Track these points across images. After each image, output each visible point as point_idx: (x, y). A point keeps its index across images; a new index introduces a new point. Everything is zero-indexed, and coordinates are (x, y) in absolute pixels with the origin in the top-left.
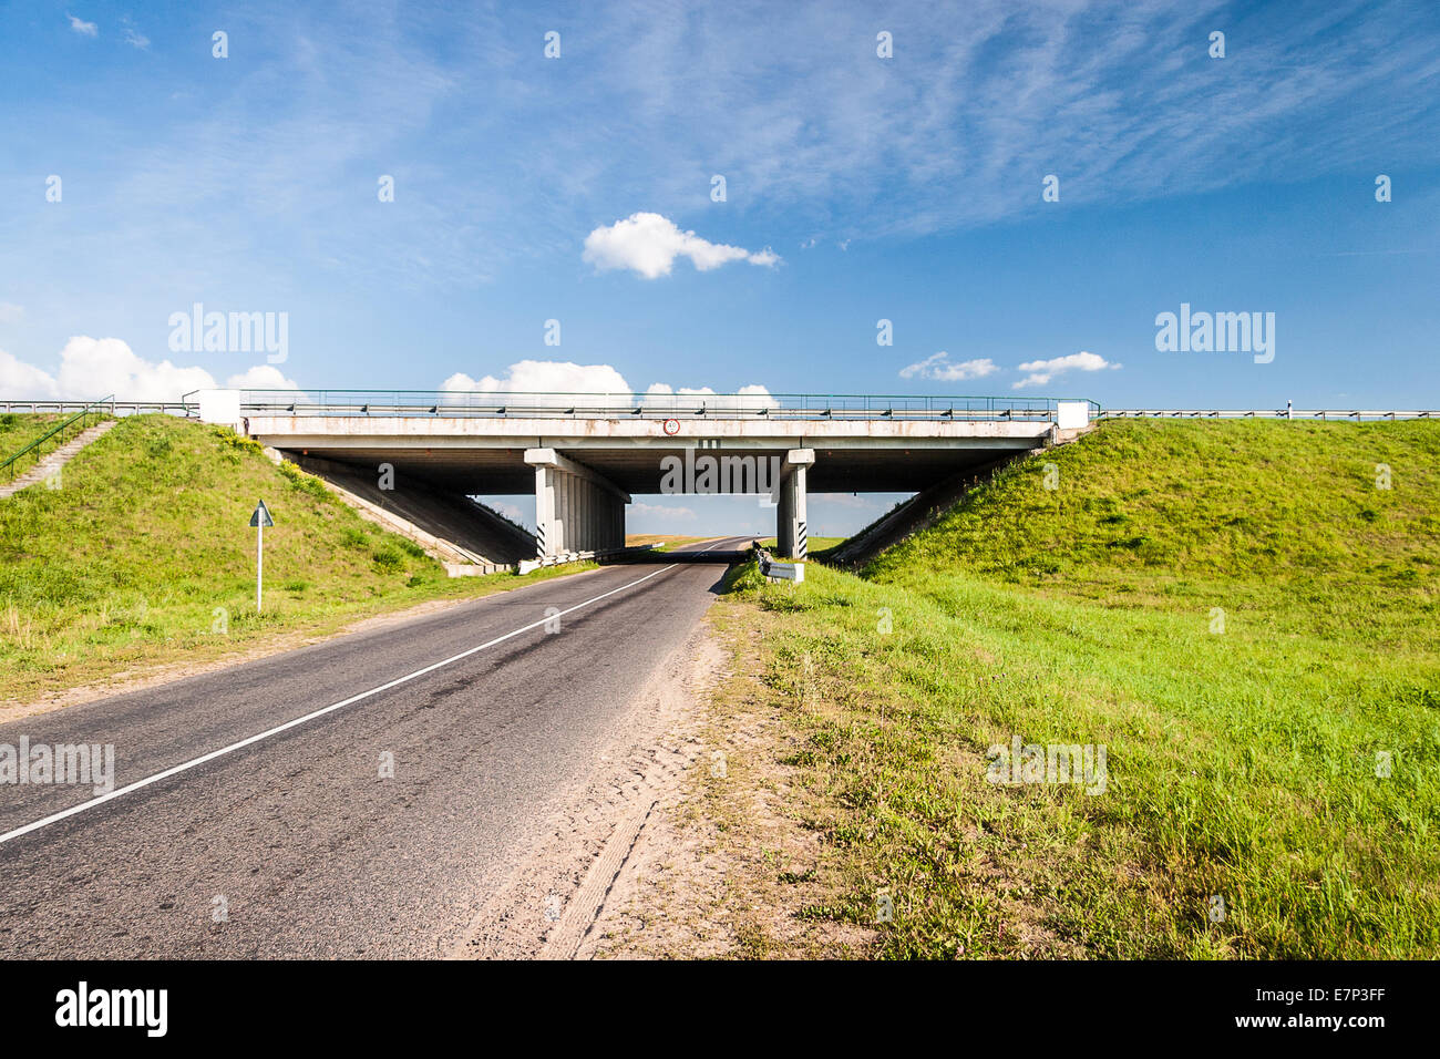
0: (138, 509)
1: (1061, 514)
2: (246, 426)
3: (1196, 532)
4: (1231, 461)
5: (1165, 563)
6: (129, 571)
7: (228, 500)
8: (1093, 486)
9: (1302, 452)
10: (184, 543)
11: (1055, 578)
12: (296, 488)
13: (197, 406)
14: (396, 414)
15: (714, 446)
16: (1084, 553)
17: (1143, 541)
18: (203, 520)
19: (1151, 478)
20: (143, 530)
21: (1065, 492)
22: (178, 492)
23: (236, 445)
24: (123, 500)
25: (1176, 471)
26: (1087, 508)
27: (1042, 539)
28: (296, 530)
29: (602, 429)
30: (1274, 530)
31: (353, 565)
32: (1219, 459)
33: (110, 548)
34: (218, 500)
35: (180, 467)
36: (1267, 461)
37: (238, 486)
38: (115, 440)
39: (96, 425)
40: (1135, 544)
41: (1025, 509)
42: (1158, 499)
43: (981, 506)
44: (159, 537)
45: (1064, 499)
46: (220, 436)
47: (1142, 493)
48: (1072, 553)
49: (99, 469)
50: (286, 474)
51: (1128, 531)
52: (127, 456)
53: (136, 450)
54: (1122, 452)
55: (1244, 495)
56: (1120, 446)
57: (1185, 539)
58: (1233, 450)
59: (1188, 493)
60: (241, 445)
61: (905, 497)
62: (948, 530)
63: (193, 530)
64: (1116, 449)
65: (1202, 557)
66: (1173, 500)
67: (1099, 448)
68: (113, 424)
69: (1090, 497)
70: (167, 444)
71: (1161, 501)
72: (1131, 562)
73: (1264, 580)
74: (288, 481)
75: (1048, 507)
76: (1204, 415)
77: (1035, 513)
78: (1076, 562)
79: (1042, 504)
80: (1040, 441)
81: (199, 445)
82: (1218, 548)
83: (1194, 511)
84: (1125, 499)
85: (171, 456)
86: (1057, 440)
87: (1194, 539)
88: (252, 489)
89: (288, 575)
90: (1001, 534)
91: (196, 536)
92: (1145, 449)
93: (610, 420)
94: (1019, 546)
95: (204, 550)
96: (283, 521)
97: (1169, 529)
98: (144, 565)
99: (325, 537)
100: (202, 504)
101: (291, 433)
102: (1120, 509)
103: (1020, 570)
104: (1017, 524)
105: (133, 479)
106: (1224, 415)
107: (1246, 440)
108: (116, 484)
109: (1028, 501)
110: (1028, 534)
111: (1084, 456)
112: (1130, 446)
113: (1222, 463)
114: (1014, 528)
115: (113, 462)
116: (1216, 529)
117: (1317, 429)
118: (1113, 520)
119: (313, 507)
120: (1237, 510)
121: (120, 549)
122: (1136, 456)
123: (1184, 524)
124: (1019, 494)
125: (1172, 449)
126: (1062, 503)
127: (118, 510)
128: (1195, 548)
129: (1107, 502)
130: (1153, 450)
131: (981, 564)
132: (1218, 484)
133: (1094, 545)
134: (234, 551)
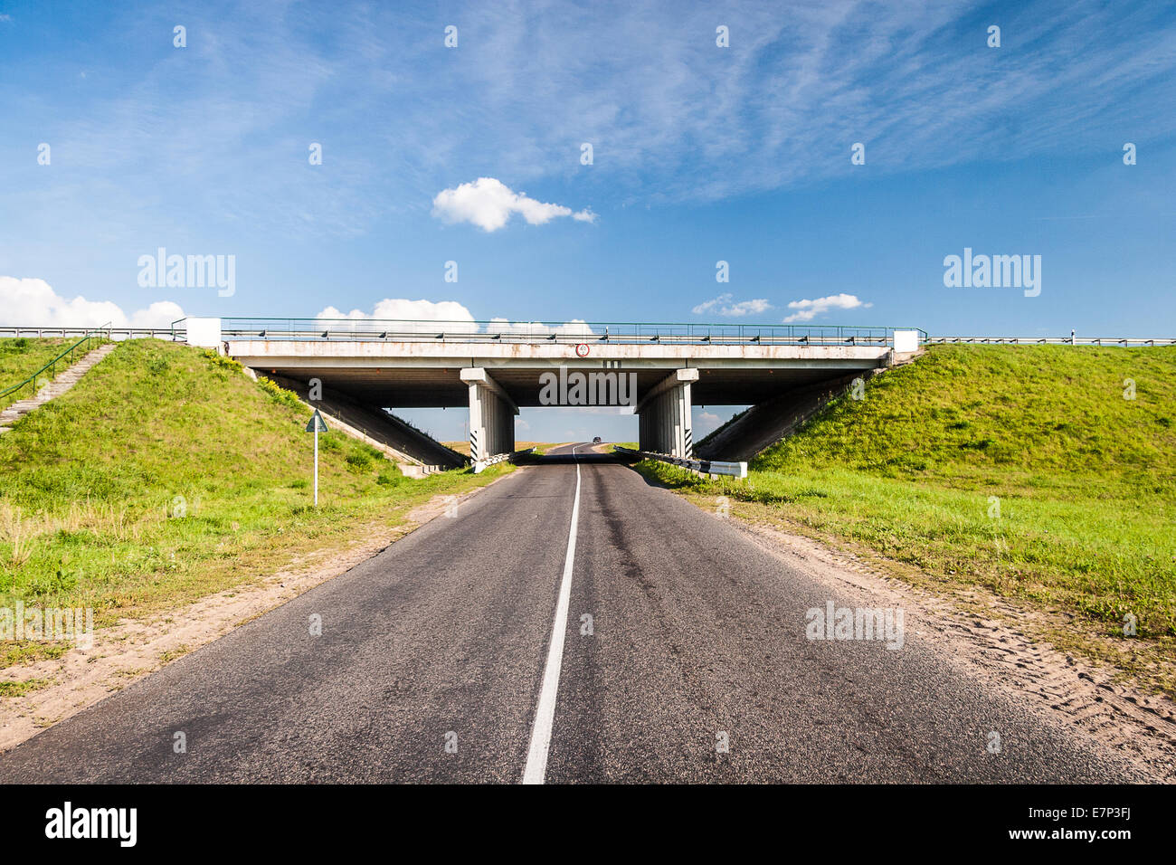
0: (151, 419)
1: (914, 421)
2: (227, 349)
3: (1030, 435)
4: (1041, 378)
5: (1013, 461)
6: (154, 472)
7: (222, 412)
8: (934, 399)
9: (1095, 371)
10: (194, 448)
11: (925, 474)
12: (276, 401)
13: (184, 332)
14: (354, 339)
15: (616, 366)
16: (942, 453)
17: (990, 443)
18: (205, 428)
19: (981, 392)
20: (157, 437)
21: (913, 404)
22: (181, 404)
23: (222, 364)
24: (135, 411)
25: (1000, 387)
26: (934, 416)
27: (903, 442)
28: (282, 436)
29: (525, 352)
30: (1093, 434)
31: (332, 466)
32: (1031, 377)
33: (133, 453)
34: (215, 411)
35: (178, 383)
36: (1070, 379)
37: (228, 400)
38: (119, 361)
39: (98, 348)
40: (983, 445)
41: (882, 417)
42: (993, 409)
43: (842, 415)
44: (171, 443)
45: (913, 410)
46: (208, 357)
47: (977, 404)
48: (931, 453)
49: (110, 385)
50: (265, 389)
51: (973, 435)
52: (132, 374)
53: (138, 369)
54: (952, 371)
55: (1061, 406)
56: (950, 367)
57: (1022, 441)
58: (1040, 370)
59: (1014, 404)
60: (226, 364)
61: (741, 409)
62: (817, 435)
63: (199, 437)
64: (947, 368)
65: (1042, 456)
66: (1004, 410)
67: (933, 368)
68: (112, 347)
69: (935, 407)
70: (164, 364)
71: (995, 411)
72: (983, 461)
73: (1100, 475)
74: (268, 395)
75: (901, 415)
76: (1007, 341)
77: (891, 420)
78: (937, 461)
79: (896, 414)
80: (880, 362)
81: (191, 365)
82: (1051, 446)
83: (1024, 418)
84: (964, 409)
85: (170, 374)
86: (894, 362)
87: (1030, 441)
88: (241, 402)
89: (283, 475)
90: (866, 438)
91: (203, 442)
92: (970, 368)
93: (532, 345)
94: (885, 448)
95: (211, 454)
96: (270, 429)
97: (1007, 434)
98: (166, 467)
99: (306, 442)
100: (202, 415)
101: (266, 355)
102: (962, 417)
103: (893, 467)
104: (878, 430)
105: (141, 393)
106: (1022, 341)
107: (1048, 362)
108: (127, 397)
109: (883, 411)
110: (890, 438)
111: (922, 375)
112: (958, 367)
113: (1035, 380)
114: (876, 433)
115: (122, 378)
116: (1046, 433)
117: (1099, 353)
118: (959, 426)
119: (291, 417)
120: (1059, 419)
121: (141, 454)
122: (964, 374)
123: (1019, 430)
124: (873, 405)
125: (991, 369)
126: (912, 413)
127: (132, 419)
128: (1034, 449)
129: (949, 411)
130: (977, 369)
131: (854, 463)
132: (1036, 397)
133: (949, 447)
134: (236, 455)
